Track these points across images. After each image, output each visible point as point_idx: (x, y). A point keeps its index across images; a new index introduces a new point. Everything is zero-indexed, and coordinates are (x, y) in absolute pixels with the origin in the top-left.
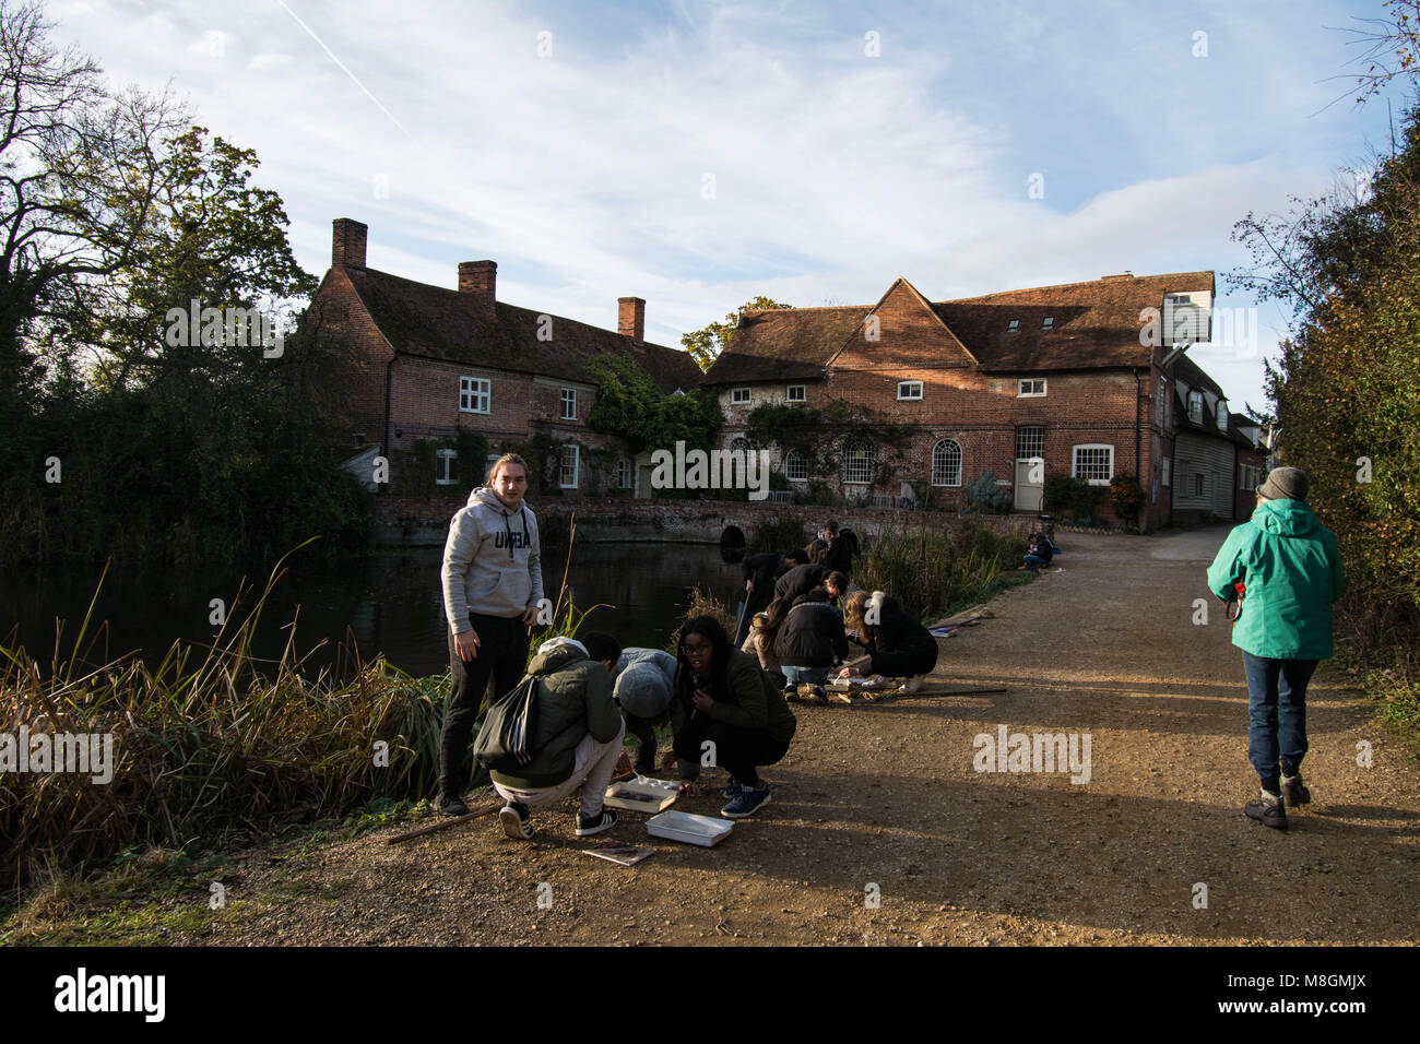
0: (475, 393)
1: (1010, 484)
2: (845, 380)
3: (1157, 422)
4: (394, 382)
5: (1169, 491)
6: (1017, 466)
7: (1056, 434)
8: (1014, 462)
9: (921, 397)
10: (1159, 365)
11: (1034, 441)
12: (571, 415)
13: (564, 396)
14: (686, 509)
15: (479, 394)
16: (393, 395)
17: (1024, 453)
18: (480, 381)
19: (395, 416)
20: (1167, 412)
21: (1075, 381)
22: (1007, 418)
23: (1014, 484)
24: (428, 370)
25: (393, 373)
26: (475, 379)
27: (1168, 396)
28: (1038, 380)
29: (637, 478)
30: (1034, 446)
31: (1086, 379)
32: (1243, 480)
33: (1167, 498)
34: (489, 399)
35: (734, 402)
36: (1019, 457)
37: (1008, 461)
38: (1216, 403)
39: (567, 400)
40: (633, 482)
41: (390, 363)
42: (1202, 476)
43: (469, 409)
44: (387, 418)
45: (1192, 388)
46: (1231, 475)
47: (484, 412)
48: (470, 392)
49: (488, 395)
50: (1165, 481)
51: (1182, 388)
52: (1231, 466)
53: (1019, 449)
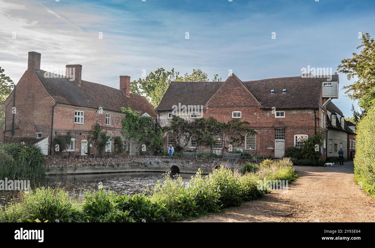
0: (79, 116)
1: (273, 149)
2: (213, 110)
3: (322, 127)
4: (55, 113)
5: (326, 150)
6: (275, 142)
7: (288, 131)
8: (274, 141)
9: (241, 117)
10: (322, 107)
11: (281, 133)
12: (108, 124)
13: (107, 116)
14: (156, 159)
15: (80, 117)
16: (54, 118)
17: (277, 137)
18: (81, 112)
19: (55, 126)
20: (325, 122)
21: (294, 112)
22: (271, 125)
23: (274, 148)
24: (65, 108)
25: (54, 110)
26: (79, 111)
27: (325, 117)
28: (282, 112)
29: (130, 147)
30: (281, 135)
31: (299, 111)
32: (351, 145)
33: (325, 153)
34: (83, 118)
35: (169, 118)
36: (276, 139)
37: (272, 140)
38: (341, 118)
39: (108, 118)
40: (129, 149)
41: (54, 106)
42: (337, 144)
43: (77, 123)
44: (52, 127)
45: (332, 114)
46: (346, 144)
47: (82, 124)
48: (77, 116)
49: (83, 117)
50: (325, 147)
51: (329, 113)
52: (346, 140)
53: (276, 136)
